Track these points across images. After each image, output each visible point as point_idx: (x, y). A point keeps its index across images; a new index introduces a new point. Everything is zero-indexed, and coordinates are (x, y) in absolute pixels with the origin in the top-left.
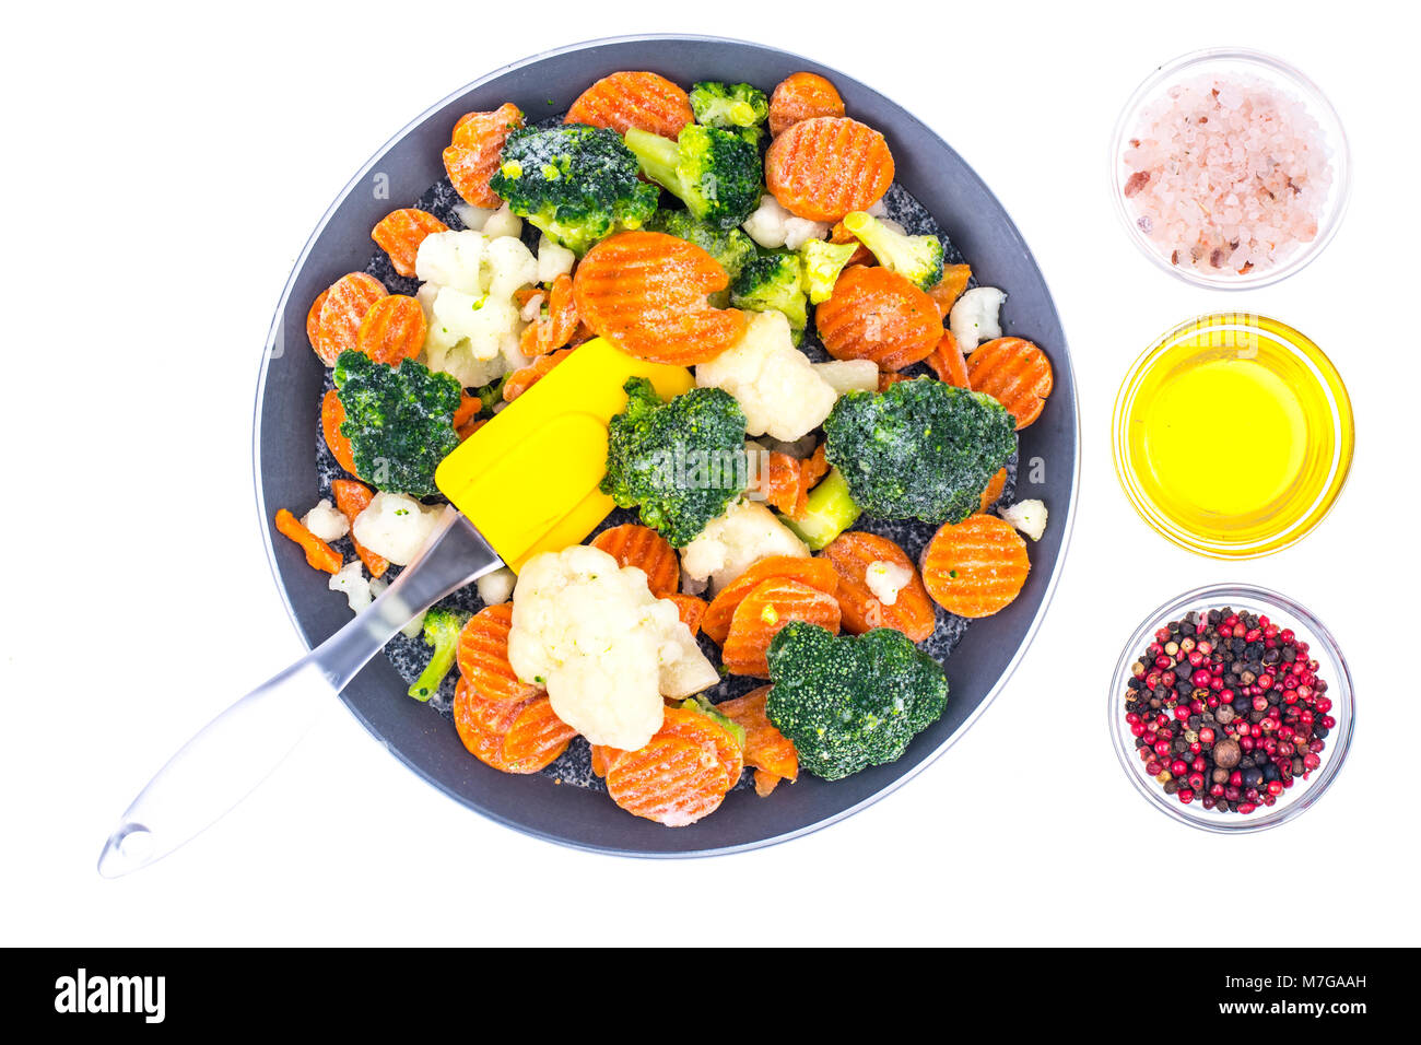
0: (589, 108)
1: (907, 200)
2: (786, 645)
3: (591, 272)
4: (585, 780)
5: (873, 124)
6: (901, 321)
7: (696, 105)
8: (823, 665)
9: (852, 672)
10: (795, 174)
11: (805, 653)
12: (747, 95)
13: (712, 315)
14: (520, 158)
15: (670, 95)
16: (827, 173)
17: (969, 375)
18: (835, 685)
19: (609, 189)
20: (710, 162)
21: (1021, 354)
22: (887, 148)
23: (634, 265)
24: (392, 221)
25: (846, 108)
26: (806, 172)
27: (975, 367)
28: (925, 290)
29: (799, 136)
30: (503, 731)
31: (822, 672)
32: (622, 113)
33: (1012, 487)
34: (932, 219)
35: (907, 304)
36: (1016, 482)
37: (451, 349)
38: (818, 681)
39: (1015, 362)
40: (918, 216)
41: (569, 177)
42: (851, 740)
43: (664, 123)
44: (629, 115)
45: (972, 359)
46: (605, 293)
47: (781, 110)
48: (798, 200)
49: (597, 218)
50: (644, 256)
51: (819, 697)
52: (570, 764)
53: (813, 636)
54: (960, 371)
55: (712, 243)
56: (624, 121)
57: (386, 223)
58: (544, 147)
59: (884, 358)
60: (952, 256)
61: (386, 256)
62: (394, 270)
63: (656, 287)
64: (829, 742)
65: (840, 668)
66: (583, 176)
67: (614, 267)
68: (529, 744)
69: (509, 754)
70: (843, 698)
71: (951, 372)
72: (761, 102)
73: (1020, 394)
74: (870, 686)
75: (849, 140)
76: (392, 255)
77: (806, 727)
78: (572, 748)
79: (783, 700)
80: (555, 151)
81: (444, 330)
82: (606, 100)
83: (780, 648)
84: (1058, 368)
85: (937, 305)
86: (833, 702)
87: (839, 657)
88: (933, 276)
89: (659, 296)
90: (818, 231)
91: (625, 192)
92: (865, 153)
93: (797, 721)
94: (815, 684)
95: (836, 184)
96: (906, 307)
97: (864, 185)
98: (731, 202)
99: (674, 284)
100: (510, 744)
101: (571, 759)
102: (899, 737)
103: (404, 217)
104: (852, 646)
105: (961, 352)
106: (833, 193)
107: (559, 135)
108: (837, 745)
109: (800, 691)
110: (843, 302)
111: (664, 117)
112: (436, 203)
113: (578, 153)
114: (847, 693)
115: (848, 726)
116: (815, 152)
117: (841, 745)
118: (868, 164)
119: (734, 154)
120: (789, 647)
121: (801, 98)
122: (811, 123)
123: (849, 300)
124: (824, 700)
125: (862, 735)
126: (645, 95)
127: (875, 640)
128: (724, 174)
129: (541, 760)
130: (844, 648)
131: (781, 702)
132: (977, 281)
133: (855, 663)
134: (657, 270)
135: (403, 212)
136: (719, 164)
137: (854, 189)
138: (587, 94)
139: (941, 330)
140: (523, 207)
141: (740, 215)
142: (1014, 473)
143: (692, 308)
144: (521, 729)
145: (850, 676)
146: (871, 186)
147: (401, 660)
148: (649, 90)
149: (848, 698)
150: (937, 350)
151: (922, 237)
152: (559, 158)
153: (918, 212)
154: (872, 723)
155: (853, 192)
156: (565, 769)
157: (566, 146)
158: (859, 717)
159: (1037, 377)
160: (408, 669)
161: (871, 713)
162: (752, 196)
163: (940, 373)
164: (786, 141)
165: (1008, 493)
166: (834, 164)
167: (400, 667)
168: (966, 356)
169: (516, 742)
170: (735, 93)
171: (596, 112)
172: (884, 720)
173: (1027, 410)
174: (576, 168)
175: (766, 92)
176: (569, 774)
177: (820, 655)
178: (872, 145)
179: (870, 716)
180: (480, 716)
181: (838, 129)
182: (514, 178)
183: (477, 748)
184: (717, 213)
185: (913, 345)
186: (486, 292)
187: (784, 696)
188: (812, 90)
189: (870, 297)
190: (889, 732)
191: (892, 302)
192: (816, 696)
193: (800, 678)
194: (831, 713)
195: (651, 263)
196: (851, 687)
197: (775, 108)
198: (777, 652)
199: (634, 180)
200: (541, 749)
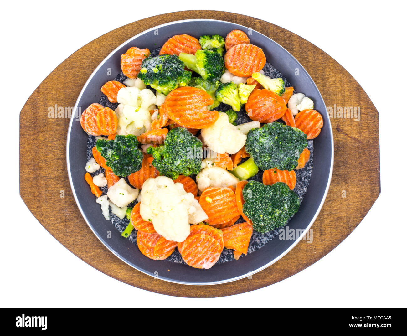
0: (167, 47)
1: (272, 68)
2: (249, 188)
3: (169, 99)
4: (181, 261)
5: (259, 45)
6: (273, 106)
7: (201, 43)
8: (262, 194)
9: (271, 196)
10: (234, 62)
11: (256, 190)
12: (217, 38)
13: (208, 112)
14: (146, 67)
15: (193, 41)
16: (244, 61)
17: (296, 122)
18: (265, 200)
19: (175, 74)
20: (206, 61)
21: (312, 115)
22: (263, 53)
23: (183, 97)
24: (107, 85)
25: (250, 40)
26: (237, 61)
27: (298, 119)
28: (280, 96)
29: (235, 50)
30: (153, 246)
31: (261, 196)
32: (178, 48)
33: (312, 157)
34: (280, 73)
35: (275, 100)
36: (313, 156)
37: (128, 125)
38: (260, 199)
39: (311, 117)
40: (276, 73)
41: (162, 71)
42: (271, 218)
43: (192, 50)
44: (180, 48)
45: (297, 117)
46: (174, 106)
47: (229, 42)
48: (235, 70)
49: (172, 83)
50: (186, 94)
51: (260, 204)
52: (175, 256)
53: (258, 185)
54: (292, 121)
55: (210, 86)
56: (179, 51)
57: (105, 86)
58: (154, 62)
59: (268, 119)
60: (288, 85)
61: (106, 97)
62: (109, 101)
63: (190, 104)
64: (264, 219)
65: (267, 195)
66: (166, 70)
67: (177, 97)
68: (162, 250)
69: (155, 253)
70: (269, 204)
71: (290, 122)
72: (222, 40)
73: (313, 127)
74: (277, 200)
75: (251, 51)
76: (108, 96)
77: (257, 215)
78: (176, 251)
79: (249, 206)
80: (157, 63)
81: (126, 119)
82: (172, 44)
83: (247, 189)
84: (325, 117)
85: (284, 100)
86: (265, 206)
87: (267, 191)
88: (282, 91)
89: (191, 106)
90: (243, 81)
91: (180, 74)
92: (257, 55)
93: (253, 213)
94: (259, 200)
95: (247, 65)
96: (274, 101)
97: (256, 65)
98: (215, 73)
99: (196, 103)
100: (156, 250)
101: (176, 254)
102: (285, 217)
103: (111, 84)
104: (270, 188)
105: (293, 115)
106: (246, 68)
107: (158, 58)
108: (266, 220)
109: (254, 203)
110: (254, 101)
111: (192, 48)
112: (121, 79)
113: (164, 63)
114: (270, 203)
115: (270, 214)
116: (240, 55)
117: (268, 220)
118: (257, 59)
119: (214, 58)
120: (250, 189)
121: (235, 38)
122: (239, 46)
123: (256, 101)
124: (262, 205)
125: (275, 216)
126: (185, 41)
127: (278, 186)
128: (211, 65)
129: (166, 255)
130: (268, 188)
131: (248, 207)
132: (296, 92)
133: (272, 193)
134: (191, 98)
135: (111, 82)
136: (209, 62)
137: (253, 66)
138: (166, 43)
139: (286, 108)
140: (148, 82)
141: (218, 77)
142: (312, 153)
143: (202, 110)
144: (159, 245)
145: (270, 197)
146: (259, 65)
147: (119, 226)
148: (186, 40)
149: (270, 204)
150: (285, 114)
151: (277, 79)
152: (158, 65)
153: (275, 71)
154: (278, 212)
155: (253, 67)
156: (174, 258)
157: (160, 61)
158: (274, 210)
159: (318, 121)
160: (121, 229)
161: (277, 209)
162: (221, 70)
163: (286, 122)
164: (231, 51)
165: (311, 159)
166: (247, 58)
167: (119, 228)
168: (294, 116)
169: (157, 249)
170: (213, 38)
171: (169, 49)
172: (281, 212)
173: (315, 132)
174: (164, 68)
175: (224, 37)
176: (175, 259)
177: (260, 191)
178: (259, 52)
179: (277, 210)
180: (145, 242)
181: (248, 47)
182: (145, 73)
183: (145, 253)
184: (211, 77)
185: (277, 113)
186: (140, 107)
187: (249, 205)
188: (239, 35)
189: (262, 99)
190: (283, 216)
191: (270, 100)
192: (259, 204)
193: (254, 199)
194: (265, 209)
195: (189, 96)
196: (271, 201)
197: (227, 41)
198: (246, 190)
199: (183, 70)
200: (166, 251)
